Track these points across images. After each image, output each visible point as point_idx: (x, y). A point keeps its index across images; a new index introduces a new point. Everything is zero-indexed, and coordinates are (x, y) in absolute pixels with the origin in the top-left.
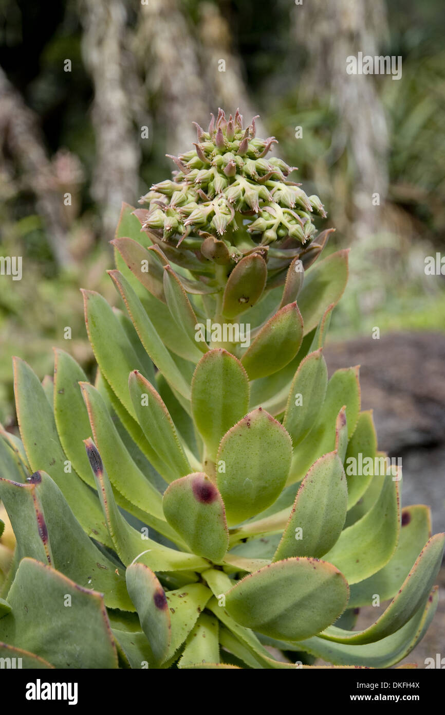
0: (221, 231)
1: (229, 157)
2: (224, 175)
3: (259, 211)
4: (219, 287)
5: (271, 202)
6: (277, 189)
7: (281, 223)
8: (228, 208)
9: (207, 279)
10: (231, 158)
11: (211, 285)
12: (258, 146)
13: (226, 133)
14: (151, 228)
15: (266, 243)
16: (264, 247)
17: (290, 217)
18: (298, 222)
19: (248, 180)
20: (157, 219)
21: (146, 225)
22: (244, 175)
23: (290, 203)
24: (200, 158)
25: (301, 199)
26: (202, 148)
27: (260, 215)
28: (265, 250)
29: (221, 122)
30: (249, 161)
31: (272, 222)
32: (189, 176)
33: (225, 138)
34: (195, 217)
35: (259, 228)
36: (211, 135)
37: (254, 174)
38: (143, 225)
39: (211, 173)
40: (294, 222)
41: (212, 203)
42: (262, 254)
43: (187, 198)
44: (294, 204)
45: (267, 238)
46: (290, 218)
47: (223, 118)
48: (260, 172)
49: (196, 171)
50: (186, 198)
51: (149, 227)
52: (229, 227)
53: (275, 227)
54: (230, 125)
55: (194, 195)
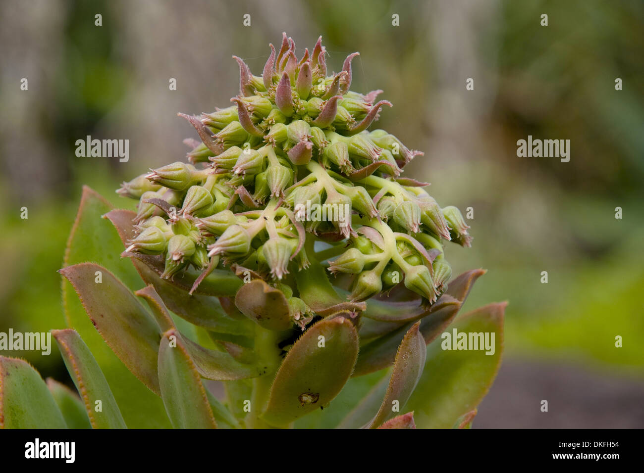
0: (279, 272)
1: (299, 129)
2: (288, 161)
3: (351, 235)
4: (261, 365)
5: (375, 217)
6: (385, 193)
7: (391, 261)
8: (293, 226)
9: (238, 349)
10: (305, 133)
11: (244, 361)
12: (354, 109)
13: (296, 82)
14: (142, 253)
15: (361, 296)
16: (356, 304)
17: (409, 250)
18: (422, 261)
19: (333, 172)
20: (155, 237)
21: (132, 247)
22: (325, 163)
23: (411, 224)
24: (243, 125)
25: (430, 215)
26: (249, 108)
27: (352, 243)
28: (358, 310)
29: (286, 60)
30: (336, 138)
31: (374, 257)
32: (220, 158)
33: (294, 93)
34: (231, 241)
35: (349, 268)
36: (266, 81)
37: (345, 164)
38: (127, 247)
39: (262, 157)
40: (415, 259)
41: (262, 213)
42: (351, 316)
43: (215, 200)
44: (417, 227)
45: (364, 288)
46: (407, 251)
47: (291, 55)
48: (356, 159)
49: (234, 150)
50: (212, 200)
51: (138, 251)
52: (294, 263)
53: (380, 267)
54: (306, 68)
55: (228, 194)
